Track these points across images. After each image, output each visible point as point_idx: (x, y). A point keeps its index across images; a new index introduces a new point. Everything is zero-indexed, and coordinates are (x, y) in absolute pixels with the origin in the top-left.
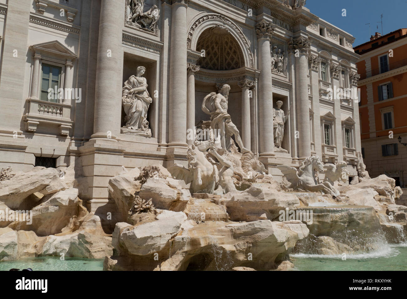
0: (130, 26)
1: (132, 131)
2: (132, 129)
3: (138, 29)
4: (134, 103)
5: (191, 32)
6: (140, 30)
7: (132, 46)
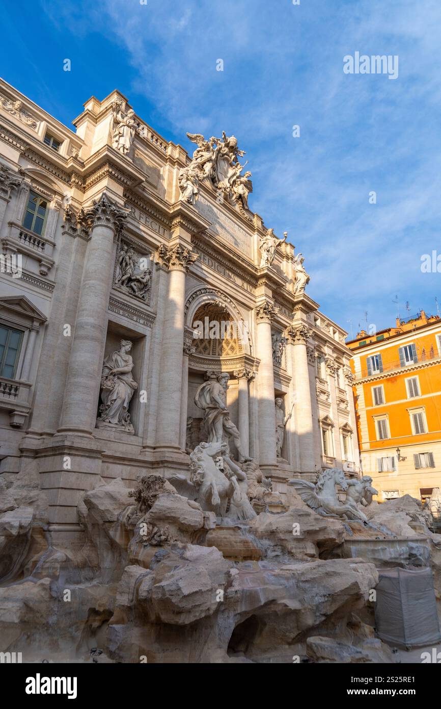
0: (118, 289)
2: (110, 422)
3: (127, 294)
4: (115, 388)
5: (188, 305)
6: (130, 295)
7: (119, 314)
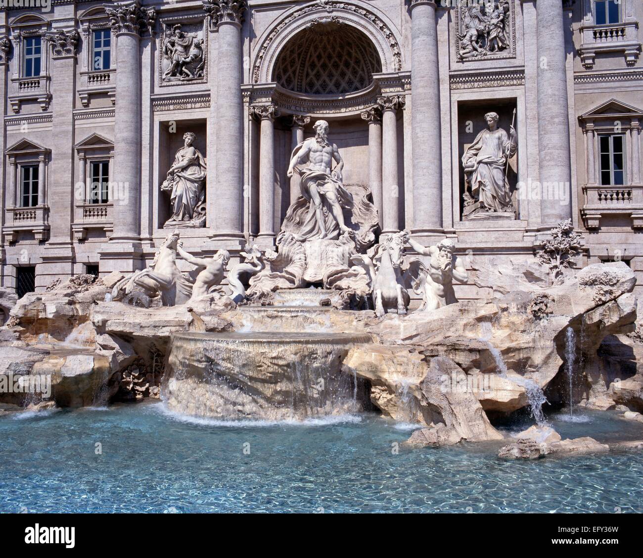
0: (165, 84)
1: (174, 223)
4: (173, 186)
5: (261, 54)
7: (169, 110)
